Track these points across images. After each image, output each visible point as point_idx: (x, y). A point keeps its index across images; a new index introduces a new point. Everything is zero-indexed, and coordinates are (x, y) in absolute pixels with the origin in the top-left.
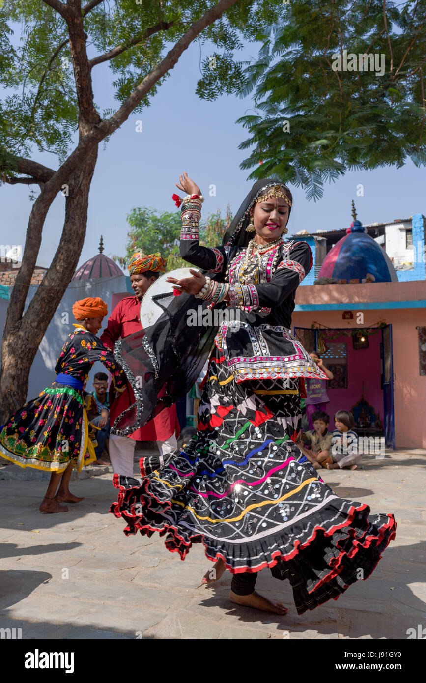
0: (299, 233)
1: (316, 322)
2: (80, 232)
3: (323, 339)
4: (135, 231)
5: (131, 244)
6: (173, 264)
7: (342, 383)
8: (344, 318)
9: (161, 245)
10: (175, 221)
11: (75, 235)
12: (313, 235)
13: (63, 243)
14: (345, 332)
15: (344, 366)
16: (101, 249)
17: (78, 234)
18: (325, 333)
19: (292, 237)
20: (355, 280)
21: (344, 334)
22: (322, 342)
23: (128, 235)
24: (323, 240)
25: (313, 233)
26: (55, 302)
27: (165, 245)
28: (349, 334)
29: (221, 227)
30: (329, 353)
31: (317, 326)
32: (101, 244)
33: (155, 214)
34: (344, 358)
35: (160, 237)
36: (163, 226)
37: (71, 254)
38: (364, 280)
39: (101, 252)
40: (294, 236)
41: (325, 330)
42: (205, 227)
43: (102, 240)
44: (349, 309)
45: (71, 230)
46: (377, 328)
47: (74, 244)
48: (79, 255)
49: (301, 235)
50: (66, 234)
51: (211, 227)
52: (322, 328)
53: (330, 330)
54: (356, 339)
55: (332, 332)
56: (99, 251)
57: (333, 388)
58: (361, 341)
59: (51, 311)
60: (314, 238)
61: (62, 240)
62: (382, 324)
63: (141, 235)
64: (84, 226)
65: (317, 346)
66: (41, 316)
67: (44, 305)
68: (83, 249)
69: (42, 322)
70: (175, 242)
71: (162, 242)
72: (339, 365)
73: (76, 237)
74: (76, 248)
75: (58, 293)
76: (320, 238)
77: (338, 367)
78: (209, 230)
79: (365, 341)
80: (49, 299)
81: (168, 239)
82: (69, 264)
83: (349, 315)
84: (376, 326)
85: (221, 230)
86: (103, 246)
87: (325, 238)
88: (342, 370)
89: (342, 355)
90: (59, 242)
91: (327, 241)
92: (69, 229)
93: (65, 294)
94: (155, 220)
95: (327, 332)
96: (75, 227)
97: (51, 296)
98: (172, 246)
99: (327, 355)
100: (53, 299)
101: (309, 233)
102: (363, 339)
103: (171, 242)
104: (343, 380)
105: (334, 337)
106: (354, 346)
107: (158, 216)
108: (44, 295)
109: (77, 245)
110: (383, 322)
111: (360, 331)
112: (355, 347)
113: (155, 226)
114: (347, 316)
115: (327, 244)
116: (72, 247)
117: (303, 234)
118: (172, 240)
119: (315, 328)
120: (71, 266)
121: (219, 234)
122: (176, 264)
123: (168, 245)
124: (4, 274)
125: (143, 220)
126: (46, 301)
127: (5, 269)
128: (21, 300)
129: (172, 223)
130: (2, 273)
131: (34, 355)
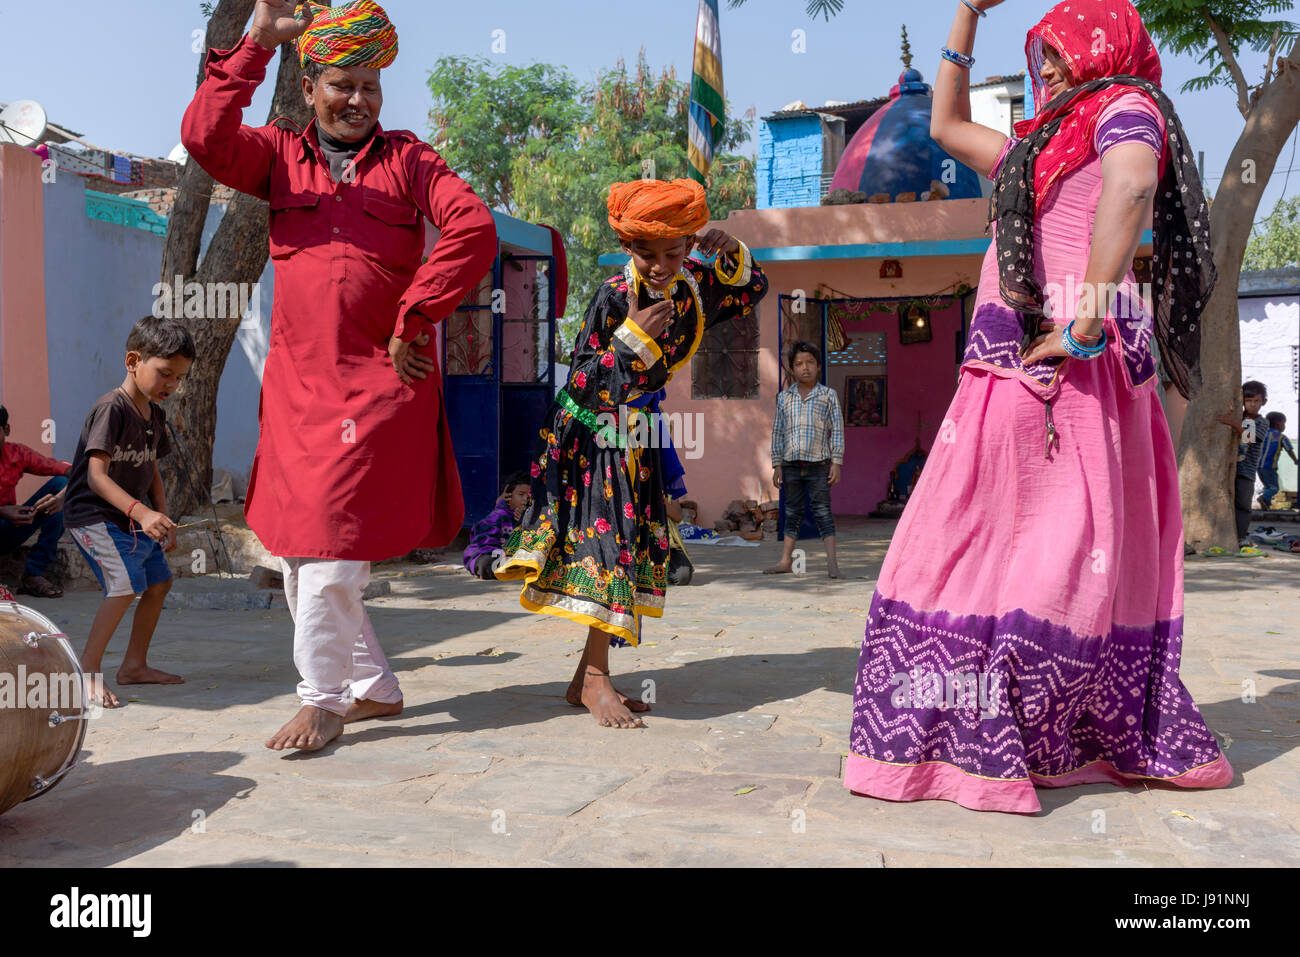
0: (788, 108)
1: (824, 285)
3: (840, 320)
4: (443, 107)
5: (436, 136)
6: (525, 173)
7: (876, 415)
8: (883, 275)
9: (501, 136)
10: (528, 84)
12: (816, 110)
13: (278, 107)
14: (885, 305)
15: (881, 381)
18: (844, 309)
19: (773, 115)
20: (906, 196)
21: (883, 309)
22: (837, 326)
23: (429, 114)
24: (837, 122)
25: (817, 106)
27: (508, 139)
28: (894, 310)
29: (625, 98)
30: (850, 353)
31: (826, 293)
33: (486, 69)
34: (881, 364)
35: (498, 120)
36: (502, 98)
38: (925, 195)
40: (778, 113)
41: (842, 300)
42: (592, 98)
44: (894, 254)
45: (294, 79)
46: (952, 296)
47: (303, 111)
49: (792, 112)
50: (284, 89)
51: (605, 98)
52: (838, 296)
53: (854, 300)
54: (906, 324)
55: (858, 306)
57: (857, 425)
58: (919, 328)
59: (258, 256)
60: (819, 117)
62: (963, 287)
63: (455, 115)
65: (827, 336)
66: (237, 267)
67: (242, 244)
70: (530, 131)
71: (501, 132)
72: (869, 377)
76: (832, 118)
77: (868, 382)
78: (601, 103)
79: (923, 328)
81: (515, 124)
83: (891, 268)
84: (949, 292)
85: (626, 105)
87: (841, 118)
88: (876, 389)
89: (876, 357)
91: (846, 123)
94: (484, 81)
95: (848, 305)
97: (254, 225)
98: (523, 141)
99: (845, 358)
100: (261, 230)
101: (808, 107)
102: (920, 323)
103: (520, 132)
104: (879, 407)
105: (863, 315)
106: (901, 336)
107: (493, 74)
108: (241, 222)
110: (964, 282)
111: (916, 302)
112: (903, 341)
113: (486, 94)
114: (890, 272)
115: (847, 132)
116: (298, 117)
117: (797, 108)
118: (523, 127)
119: (823, 298)
121: (621, 113)
122: (533, 175)
123: (515, 137)
124: (163, 194)
125: (460, 83)
126: (246, 234)
127: (168, 185)
128: (191, 234)
129: (523, 89)
130: (159, 191)
131: (225, 352)
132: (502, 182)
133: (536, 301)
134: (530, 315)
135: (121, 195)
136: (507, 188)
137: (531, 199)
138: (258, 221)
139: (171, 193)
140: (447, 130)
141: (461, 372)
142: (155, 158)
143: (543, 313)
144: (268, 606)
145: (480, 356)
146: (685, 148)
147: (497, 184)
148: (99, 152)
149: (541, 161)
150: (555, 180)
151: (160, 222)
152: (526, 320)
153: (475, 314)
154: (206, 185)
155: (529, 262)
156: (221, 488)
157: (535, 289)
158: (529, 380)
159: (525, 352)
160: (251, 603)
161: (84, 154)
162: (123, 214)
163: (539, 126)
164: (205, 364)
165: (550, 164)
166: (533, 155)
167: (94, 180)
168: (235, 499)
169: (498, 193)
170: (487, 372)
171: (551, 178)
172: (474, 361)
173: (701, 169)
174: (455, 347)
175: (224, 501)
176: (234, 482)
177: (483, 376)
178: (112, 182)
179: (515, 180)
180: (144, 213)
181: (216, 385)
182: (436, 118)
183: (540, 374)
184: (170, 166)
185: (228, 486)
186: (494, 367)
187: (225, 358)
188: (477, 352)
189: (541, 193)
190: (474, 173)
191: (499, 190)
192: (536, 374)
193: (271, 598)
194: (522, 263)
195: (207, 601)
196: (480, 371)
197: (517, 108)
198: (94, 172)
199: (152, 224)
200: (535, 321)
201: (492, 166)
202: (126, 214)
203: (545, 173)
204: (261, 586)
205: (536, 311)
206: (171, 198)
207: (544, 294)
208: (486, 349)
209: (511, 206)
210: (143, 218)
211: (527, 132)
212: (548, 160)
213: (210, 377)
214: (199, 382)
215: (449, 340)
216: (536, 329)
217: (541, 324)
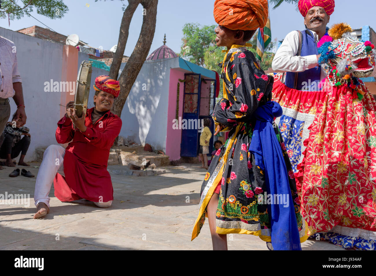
2: (152, 30)
4: (186, 37)
5: (183, 45)
6: (208, 57)
9: (202, 46)
10: (210, 31)
11: (149, 31)
13: (141, 36)
16: (165, 42)
17: (150, 31)
23: (182, 39)
26: (136, 72)
27: (204, 47)
32: (165, 39)
33: (198, 26)
35: (201, 41)
36: (202, 35)
37: (146, 43)
39: (164, 44)
43: (165, 37)
45: (146, 28)
47: (148, 37)
48: (151, 43)
50: (143, 31)
56: (163, 43)
59: (134, 77)
61: (141, 34)
63: (189, 39)
64: (154, 26)
66: (128, 80)
67: (130, 74)
68: (153, 40)
69: (129, 84)
70: (210, 44)
71: (202, 44)
73: (149, 33)
74: (149, 39)
75: (138, 67)
80: (133, 70)
81: (206, 42)
82: (145, 49)
86: (166, 40)
90: (139, 35)
92: (145, 27)
93: (142, 67)
94: (198, 30)
96: (148, 26)
97: (133, 68)
98: (208, 47)
100: (135, 70)
103: (207, 44)
107: (200, 28)
108: (130, 68)
109: (149, 38)
113: (198, 34)
118: (209, 43)
120: (146, 50)
122: (210, 57)
123: (206, 46)
124: (108, 60)
125: (191, 30)
126: (131, 71)
127: (110, 58)
128: (116, 71)
129: (209, 32)
130: (107, 59)
131: (123, 103)
132: (202, 58)
133: (210, 92)
134: (208, 96)
135: (98, 60)
136: (203, 60)
137: (209, 64)
138: (134, 67)
139: (111, 60)
140: (187, 43)
141: (188, 112)
142: (107, 50)
143: (212, 95)
144: (132, 175)
145: (193, 108)
146: (256, 50)
147: (200, 59)
148: (92, 48)
149: (213, 53)
150: (217, 58)
151: (107, 68)
152: (207, 98)
153: (193, 95)
154: (121, 57)
155: (209, 81)
156: (120, 142)
157: (210, 89)
158: (207, 115)
159: (207, 107)
160: (127, 173)
161: (88, 49)
162: (98, 65)
163: (213, 43)
164: (118, 107)
165: (215, 54)
166: (210, 51)
167: (91, 56)
168: (124, 145)
169: (200, 62)
170: (195, 112)
171: (216, 58)
172: (192, 109)
173: (260, 56)
174: (187, 105)
175: (121, 145)
176: (124, 140)
177: (194, 113)
178: (95, 57)
179: (205, 58)
180: (104, 65)
181: (121, 112)
182: (184, 40)
183: (210, 113)
184: (111, 53)
185: (122, 141)
186: (197, 111)
187: (123, 105)
188: (193, 107)
189: (212, 62)
190: (194, 56)
191: (201, 61)
192: (209, 113)
193: (133, 172)
194: (207, 81)
195: (116, 172)
196: (193, 112)
197: (206, 38)
198: (91, 54)
199: (105, 68)
200: (210, 98)
201: (199, 54)
202: (99, 66)
203: (214, 56)
204: (131, 169)
205: (210, 95)
206: (110, 61)
207: (212, 91)
208: (195, 105)
209: (204, 66)
210: (103, 67)
211: (209, 44)
212: (215, 53)
213: (119, 111)
214: (116, 112)
215: (185, 102)
216: (210, 101)
217: (211, 99)
